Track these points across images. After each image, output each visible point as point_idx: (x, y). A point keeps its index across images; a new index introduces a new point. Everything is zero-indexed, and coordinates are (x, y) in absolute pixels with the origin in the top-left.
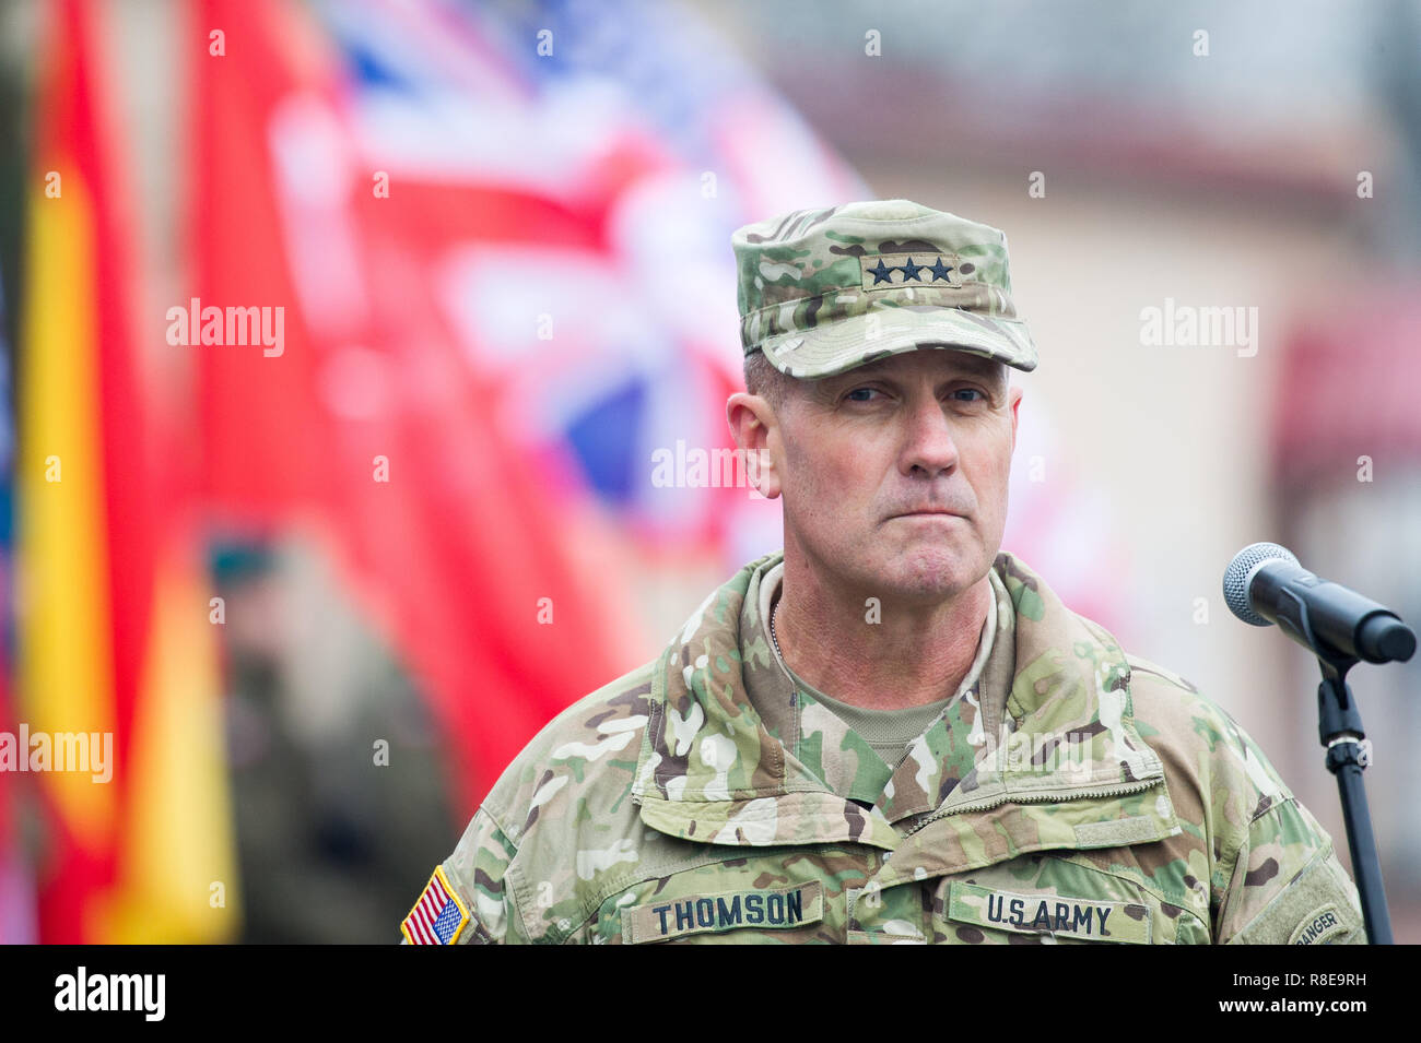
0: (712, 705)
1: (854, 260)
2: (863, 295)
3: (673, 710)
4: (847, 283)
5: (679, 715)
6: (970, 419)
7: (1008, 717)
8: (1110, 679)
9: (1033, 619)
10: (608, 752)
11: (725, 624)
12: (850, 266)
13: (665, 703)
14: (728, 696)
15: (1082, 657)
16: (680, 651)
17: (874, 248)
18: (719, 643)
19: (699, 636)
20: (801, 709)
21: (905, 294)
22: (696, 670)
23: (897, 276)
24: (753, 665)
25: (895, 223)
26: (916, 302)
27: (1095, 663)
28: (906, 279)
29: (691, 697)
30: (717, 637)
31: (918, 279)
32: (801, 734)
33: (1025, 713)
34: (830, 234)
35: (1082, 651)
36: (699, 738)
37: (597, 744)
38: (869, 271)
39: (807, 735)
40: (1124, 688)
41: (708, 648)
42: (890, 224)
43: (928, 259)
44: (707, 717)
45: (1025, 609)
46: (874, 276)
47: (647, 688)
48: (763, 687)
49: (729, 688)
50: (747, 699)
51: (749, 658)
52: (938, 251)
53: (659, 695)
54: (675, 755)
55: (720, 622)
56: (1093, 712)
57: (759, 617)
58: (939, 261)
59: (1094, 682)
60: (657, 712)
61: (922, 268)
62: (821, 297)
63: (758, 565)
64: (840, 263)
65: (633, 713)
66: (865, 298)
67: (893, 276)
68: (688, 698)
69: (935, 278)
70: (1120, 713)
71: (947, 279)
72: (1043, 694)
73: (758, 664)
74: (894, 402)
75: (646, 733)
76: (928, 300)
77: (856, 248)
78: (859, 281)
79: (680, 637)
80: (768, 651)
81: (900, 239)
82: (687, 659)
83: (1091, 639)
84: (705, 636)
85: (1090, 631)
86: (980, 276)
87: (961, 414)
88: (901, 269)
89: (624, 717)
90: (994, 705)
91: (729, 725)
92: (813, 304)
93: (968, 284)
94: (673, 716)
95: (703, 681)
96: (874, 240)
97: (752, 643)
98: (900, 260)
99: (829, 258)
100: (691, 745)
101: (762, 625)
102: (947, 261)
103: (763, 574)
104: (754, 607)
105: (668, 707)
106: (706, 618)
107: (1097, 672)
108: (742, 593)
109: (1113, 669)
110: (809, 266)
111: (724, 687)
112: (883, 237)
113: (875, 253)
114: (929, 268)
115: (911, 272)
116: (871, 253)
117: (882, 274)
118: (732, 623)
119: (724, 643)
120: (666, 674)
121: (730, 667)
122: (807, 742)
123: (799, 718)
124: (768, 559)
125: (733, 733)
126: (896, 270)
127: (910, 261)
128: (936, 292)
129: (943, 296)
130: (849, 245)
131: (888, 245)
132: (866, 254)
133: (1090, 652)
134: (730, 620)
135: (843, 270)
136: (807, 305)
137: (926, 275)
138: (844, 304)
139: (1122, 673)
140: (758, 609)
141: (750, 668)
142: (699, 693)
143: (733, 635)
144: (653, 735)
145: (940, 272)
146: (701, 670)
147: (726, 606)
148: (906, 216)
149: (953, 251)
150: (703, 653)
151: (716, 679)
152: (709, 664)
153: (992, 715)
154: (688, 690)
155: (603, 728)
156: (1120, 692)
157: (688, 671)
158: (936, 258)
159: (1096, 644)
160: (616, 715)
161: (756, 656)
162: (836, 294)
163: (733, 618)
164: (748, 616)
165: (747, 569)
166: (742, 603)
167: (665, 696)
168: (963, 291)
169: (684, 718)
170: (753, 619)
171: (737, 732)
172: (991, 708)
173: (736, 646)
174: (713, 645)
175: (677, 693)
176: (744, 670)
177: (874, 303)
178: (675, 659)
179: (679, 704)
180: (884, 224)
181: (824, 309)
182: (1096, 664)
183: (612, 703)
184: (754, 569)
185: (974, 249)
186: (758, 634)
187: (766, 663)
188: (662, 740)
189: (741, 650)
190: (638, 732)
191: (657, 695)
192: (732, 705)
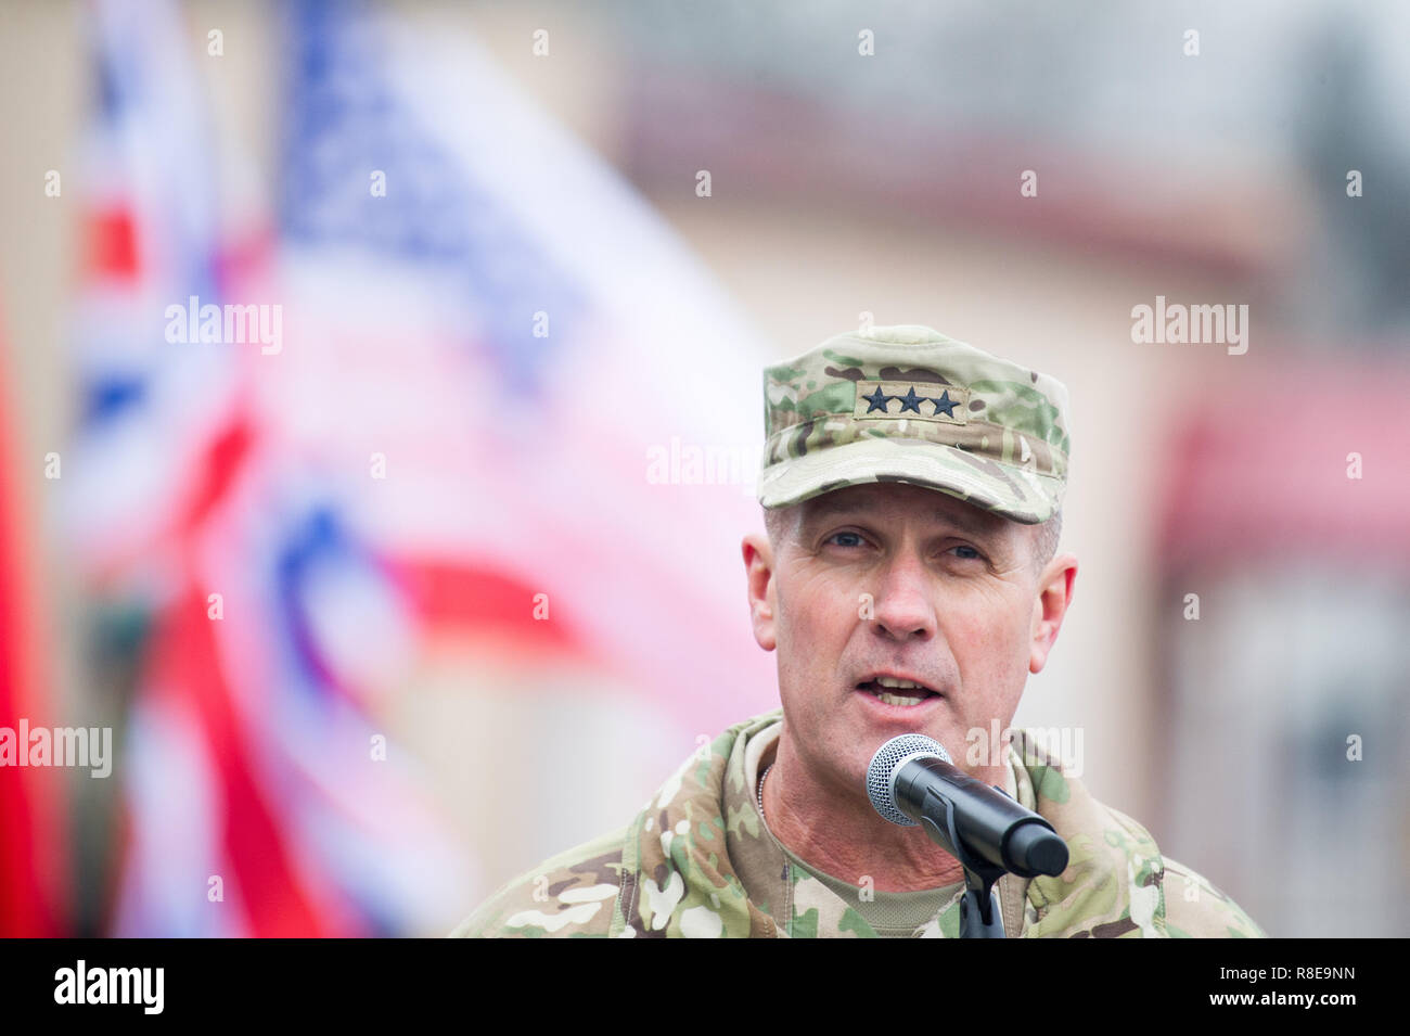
0: (695, 875)
1: (850, 385)
2: (852, 422)
3: (648, 880)
4: (838, 408)
5: (655, 886)
6: (962, 581)
7: (1029, 906)
8: (1142, 873)
9: (1057, 801)
10: (570, 924)
11: (708, 789)
12: (846, 391)
13: (639, 873)
14: (712, 865)
15: (1114, 846)
16: (658, 817)
17: (874, 373)
18: (701, 809)
19: (679, 800)
20: (794, 885)
21: (897, 425)
22: (676, 836)
23: (894, 407)
24: (739, 835)
25: (899, 348)
26: (907, 435)
27: (1128, 852)
28: (904, 409)
29: (669, 866)
30: (700, 803)
31: (917, 411)
32: (794, 911)
33: (1048, 902)
34: (827, 354)
35: (1114, 840)
36: (679, 910)
37: (556, 914)
38: (865, 398)
39: (800, 913)
40: (1157, 884)
41: (689, 813)
42: (894, 348)
43: (933, 391)
44: (688, 887)
45: (1048, 790)
46: (868, 404)
47: (618, 857)
48: (750, 858)
49: (713, 856)
50: (732, 870)
51: (734, 826)
52: (947, 383)
53: (633, 864)
54: (651, 929)
55: (703, 786)
56: (1123, 908)
57: (746, 781)
58: (946, 394)
59: (1126, 875)
60: (630, 881)
61: (925, 399)
62: (812, 423)
63: (742, 728)
64: (833, 386)
65: (599, 881)
66: (853, 426)
67: (889, 405)
68: (667, 866)
69: (937, 412)
70: (1152, 913)
71: (951, 415)
72: (1068, 883)
73: (745, 833)
74: (876, 553)
75: (617, 904)
76: (921, 435)
77: (853, 370)
78: (851, 408)
79: (656, 802)
80: (756, 818)
81: (904, 365)
82: (665, 822)
83: (1122, 830)
84: (685, 801)
85: (1117, 820)
86: (992, 416)
87: (953, 574)
88: (901, 399)
89: (589, 885)
90: (1015, 892)
91: (713, 896)
92: (805, 431)
93: (975, 422)
94: (648, 887)
95: (684, 849)
96: (874, 364)
97: (738, 810)
98: (902, 389)
99: (823, 379)
100: (670, 919)
101: (748, 791)
102: (954, 395)
103: (748, 738)
104: (740, 771)
105: (642, 876)
106: (685, 781)
107: (1130, 864)
108: (726, 757)
109: (1146, 862)
110: (803, 387)
111: (708, 856)
112: (883, 361)
113: (875, 378)
114: (932, 400)
115: (911, 403)
116: (871, 378)
117: (878, 402)
118: (716, 789)
119: (708, 809)
120: (640, 841)
121: (715, 835)
122: (801, 920)
123: (792, 893)
124: (753, 723)
125: (718, 906)
126: (895, 400)
127: (912, 390)
128: (933, 428)
129: (940, 432)
130: (847, 367)
131: (890, 371)
132: (864, 378)
133: (1121, 842)
134: (714, 784)
135: (835, 394)
136: (801, 430)
137: (927, 408)
138: (831, 432)
139: (1156, 868)
140: (744, 773)
141: (735, 838)
142: (680, 861)
143: (717, 801)
144: (625, 907)
145: (945, 406)
146: (682, 836)
147: (708, 769)
148: (914, 341)
149: (962, 383)
150: (684, 817)
151: (699, 846)
152: (691, 830)
153: (1012, 902)
154: (666, 859)
155: (564, 897)
156: (1152, 888)
157: (667, 838)
158: (943, 390)
159: (1127, 836)
160: (579, 884)
161: (742, 825)
162: (825, 420)
163: (716, 781)
164: (732, 780)
165: (730, 731)
166: (725, 768)
167: (639, 865)
168: (968, 429)
169: (661, 889)
170: (739, 785)
171: (722, 903)
172: (1011, 895)
173: (719, 812)
174: (695, 810)
175: (653, 862)
176: (728, 839)
177: (862, 433)
178: (650, 824)
179: (656, 873)
180: (886, 347)
181: (813, 437)
182: (1129, 855)
183: (575, 869)
184: (737, 733)
185: (988, 385)
186: (746, 800)
187: (754, 831)
188: (635, 913)
189: (725, 818)
190: (607, 903)
191: (629, 864)
192: (717, 874)
